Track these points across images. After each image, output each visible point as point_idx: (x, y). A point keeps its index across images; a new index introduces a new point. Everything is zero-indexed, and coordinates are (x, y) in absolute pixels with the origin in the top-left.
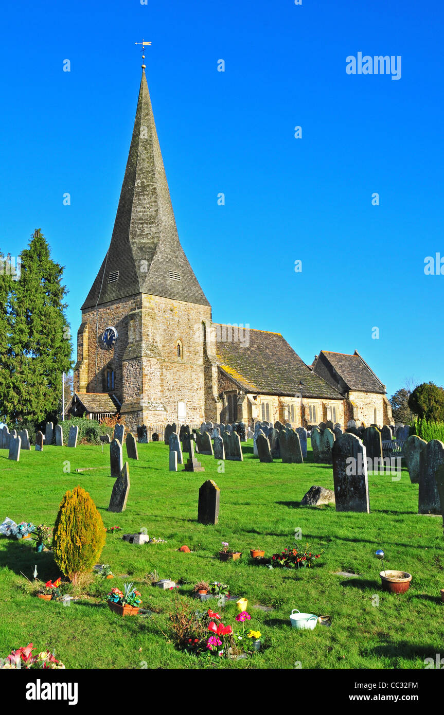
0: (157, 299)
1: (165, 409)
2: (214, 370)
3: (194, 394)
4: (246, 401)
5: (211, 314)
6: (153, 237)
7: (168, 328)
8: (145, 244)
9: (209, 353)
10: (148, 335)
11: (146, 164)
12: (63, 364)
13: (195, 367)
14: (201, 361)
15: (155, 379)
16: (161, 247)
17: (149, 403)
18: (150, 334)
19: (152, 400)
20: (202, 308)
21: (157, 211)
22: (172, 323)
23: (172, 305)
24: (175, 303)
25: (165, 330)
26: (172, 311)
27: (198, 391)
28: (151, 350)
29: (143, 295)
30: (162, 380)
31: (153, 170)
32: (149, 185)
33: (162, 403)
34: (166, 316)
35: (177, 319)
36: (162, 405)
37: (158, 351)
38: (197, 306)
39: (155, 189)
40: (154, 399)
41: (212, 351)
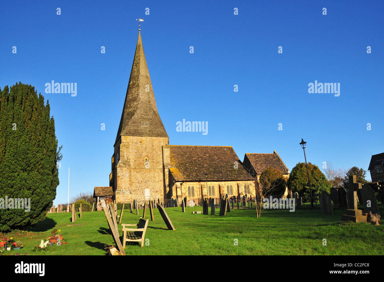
0: (131, 137)
1: (130, 193)
2: (166, 170)
3: (156, 184)
5: (169, 141)
6: (135, 107)
7: (138, 151)
8: (131, 111)
9: (165, 162)
10: (124, 156)
11: (136, 73)
13: (157, 170)
14: (161, 166)
15: (125, 178)
16: (138, 111)
17: (120, 190)
18: (125, 155)
19: (123, 189)
20: (161, 139)
21: (138, 95)
22: (141, 148)
23: (142, 139)
24: (143, 138)
25: (136, 153)
26: (141, 142)
27: (159, 182)
28: (124, 164)
29: (122, 137)
30: (130, 178)
31: (138, 75)
32: (135, 83)
33: (129, 190)
34: (137, 145)
35: (144, 146)
36: (129, 191)
37: (129, 164)
38: (158, 138)
39: (138, 84)
40: (125, 188)
41: (167, 160)
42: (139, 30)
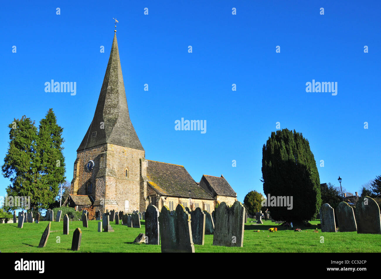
0: (116, 146)
1: (117, 204)
2: (145, 184)
3: (134, 196)
4: (160, 200)
5: (145, 155)
6: (115, 115)
7: (121, 161)
8: (111, 118)
9: (143, 175)
10: (110, 165)
11: (114, 78)
12: (59, 178)
13: (135, 182)
14: (138, 179)
15: (112, 187)
16: (119, 120)
17: (109, 200)
18: (111, 164)
19: (110, 199)
20: (140, 151)
21: (118, 102)
22: (123, 159)
23: (124, 149)
24: (126, 149)
25: (119, 162)
26: (123, 152)
27: (136, 195)
28: (111, 173)
29: (108, 144)
30: (116, 189)
31: (117, 81)
32: (114, 89)
33: (116, 201)
34: (120, 155)
35: (126, 157)
36: (115, 202)
37: (115, 173)
38: (137, 150)
39: (118, 91)
40: (111, 198)
42: (115, 31)
